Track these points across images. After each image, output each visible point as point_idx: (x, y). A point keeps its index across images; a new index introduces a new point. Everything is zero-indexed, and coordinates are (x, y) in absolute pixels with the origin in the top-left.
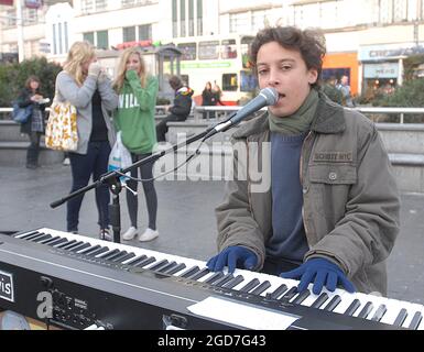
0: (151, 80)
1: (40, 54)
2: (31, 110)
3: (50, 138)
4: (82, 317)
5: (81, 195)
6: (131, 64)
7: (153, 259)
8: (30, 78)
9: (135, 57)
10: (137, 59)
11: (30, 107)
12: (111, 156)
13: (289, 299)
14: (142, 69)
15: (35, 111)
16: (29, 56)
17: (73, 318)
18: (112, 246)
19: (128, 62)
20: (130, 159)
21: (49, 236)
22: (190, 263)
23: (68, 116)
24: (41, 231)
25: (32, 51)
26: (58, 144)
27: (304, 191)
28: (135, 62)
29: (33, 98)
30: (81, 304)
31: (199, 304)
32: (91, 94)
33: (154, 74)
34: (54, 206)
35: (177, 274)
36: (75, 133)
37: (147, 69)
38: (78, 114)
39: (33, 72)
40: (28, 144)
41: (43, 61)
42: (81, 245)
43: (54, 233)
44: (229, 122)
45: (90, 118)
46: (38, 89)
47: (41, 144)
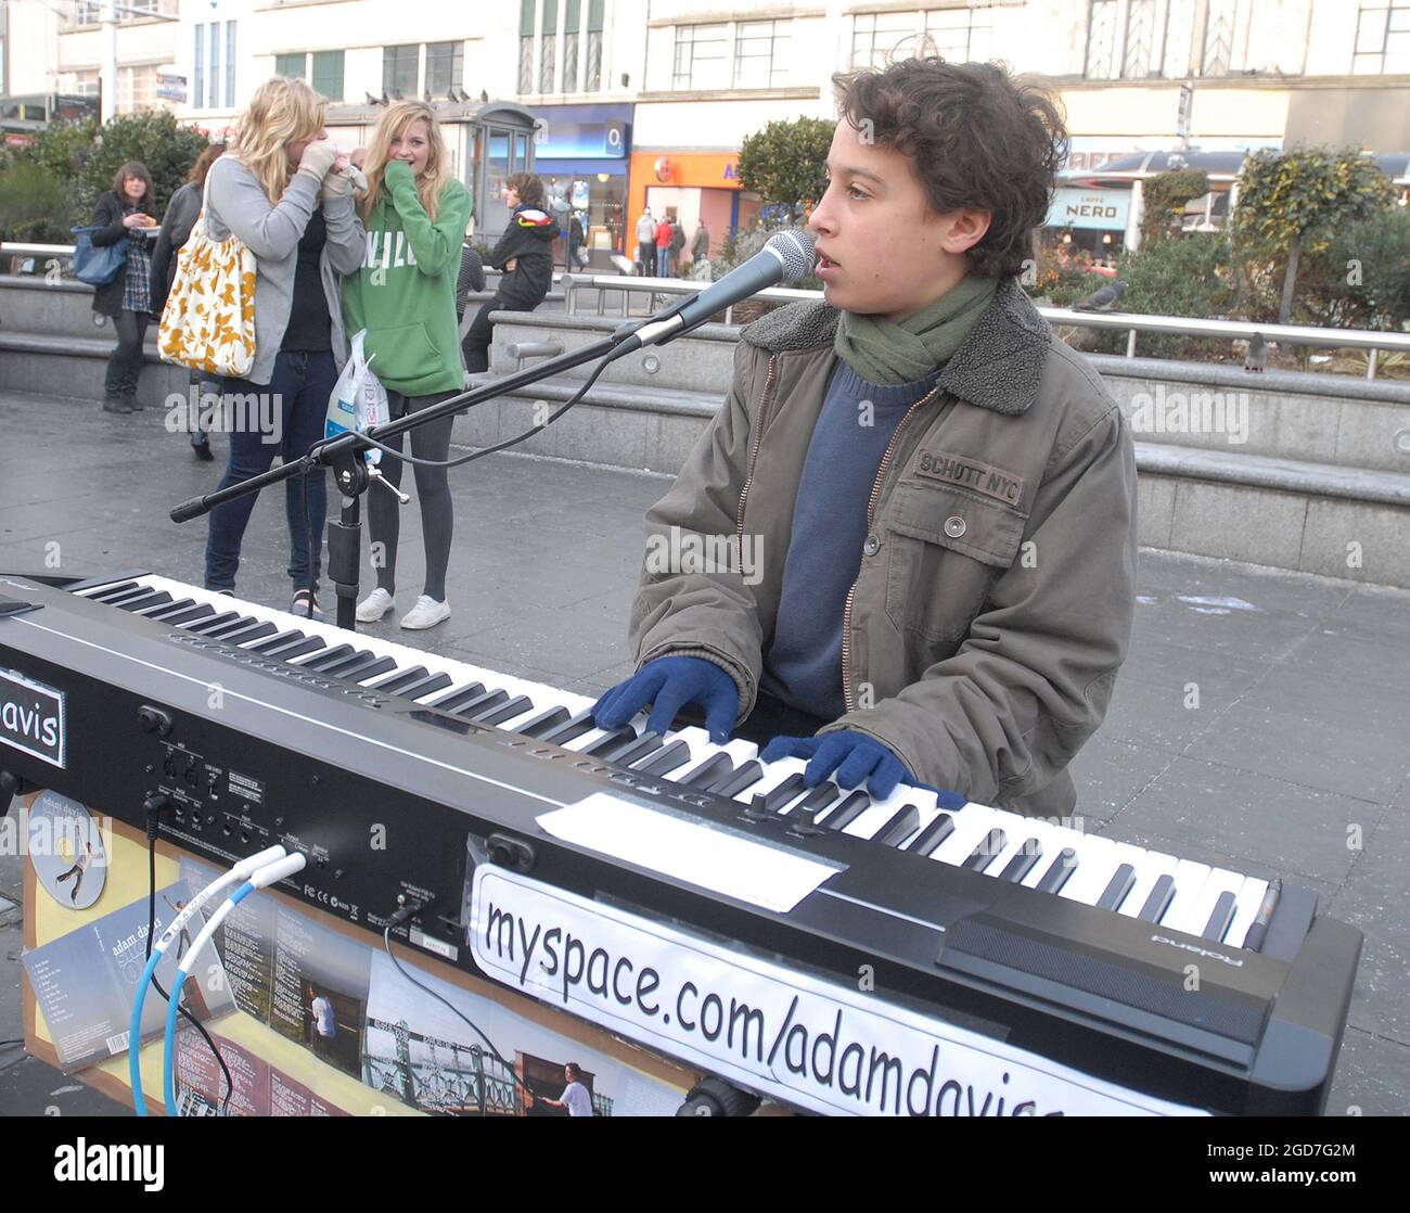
0: (451, 194)
1: (159, 106)
2: (125, 253)
3: (177, 333)
4: (246, 822)
5: (251, 493)
6: (404, 149)
7: (444, 680)
8: (126, 169)
9: (419, 130)
10: (422, 136)
11: (119, 247)
12: (334, 397)
13: (813, 815)
14: (432, 161)
15: (135, 256)
16: (128, 108)
17: (221, 823)
18: (335, 637)
19: (396, 140)
20: (385, 406)
21: (166, 596)
22: (545, 699)
23: (235, 278)
24: (143, 582)
25: (137, 96)
26: (201, 353)
27: (868, 549)
28: (416, 142)
29: (130, 220)
30: (245, 787)
31: (569, 811)
32: (302, 222)
33: (462, 180)
34: (179, 517)
35: (509, 725)
36: (251, 327)
37: (446, 164)
38: (259, 276)
39: (138, 153)
40: (110, 346)
41: (167, 124)
42: (251, 628)
43: (179, 591)
44: (677, 320)
45: (289, 286)
46: (143, 199)
47: (147, 349)
